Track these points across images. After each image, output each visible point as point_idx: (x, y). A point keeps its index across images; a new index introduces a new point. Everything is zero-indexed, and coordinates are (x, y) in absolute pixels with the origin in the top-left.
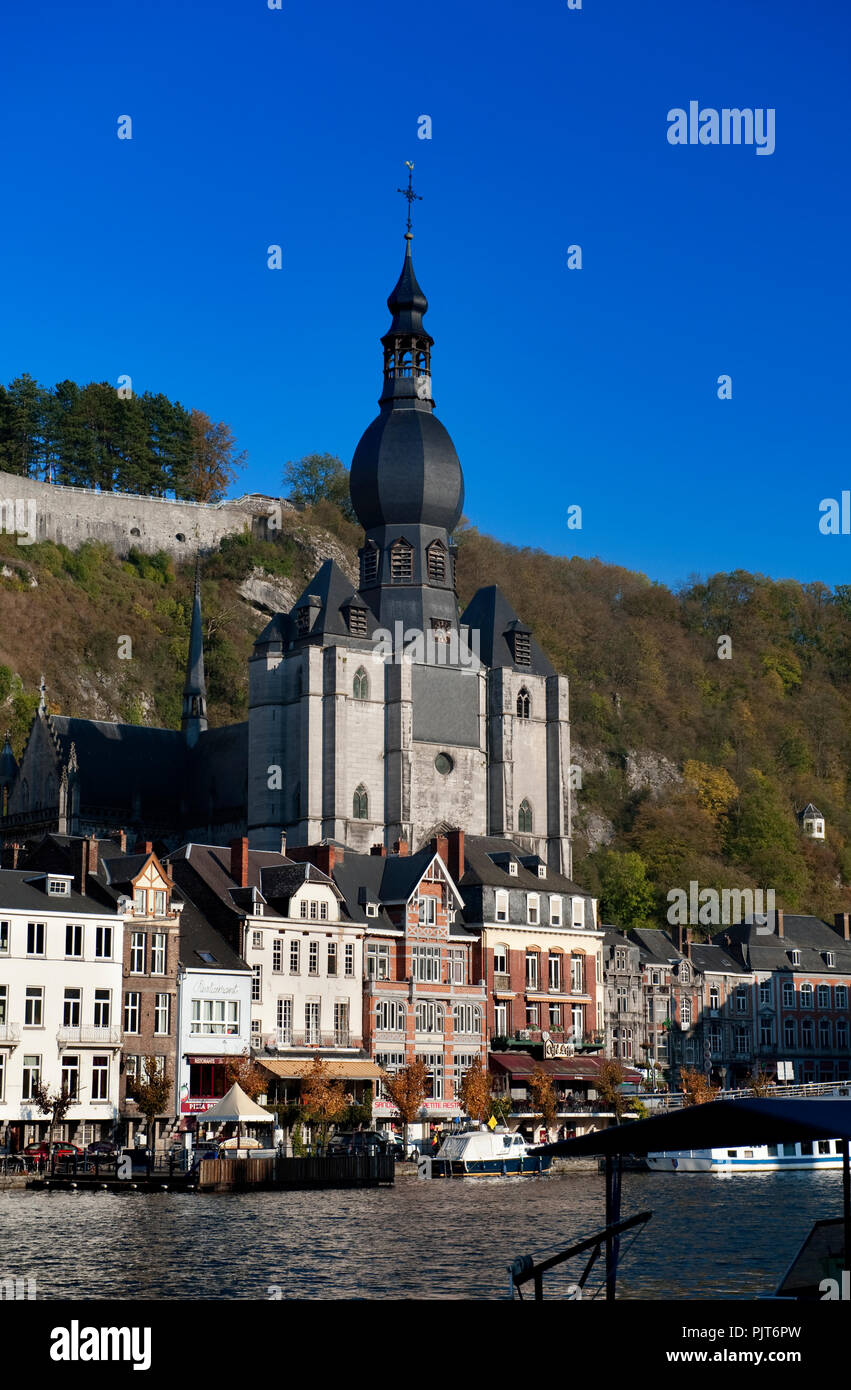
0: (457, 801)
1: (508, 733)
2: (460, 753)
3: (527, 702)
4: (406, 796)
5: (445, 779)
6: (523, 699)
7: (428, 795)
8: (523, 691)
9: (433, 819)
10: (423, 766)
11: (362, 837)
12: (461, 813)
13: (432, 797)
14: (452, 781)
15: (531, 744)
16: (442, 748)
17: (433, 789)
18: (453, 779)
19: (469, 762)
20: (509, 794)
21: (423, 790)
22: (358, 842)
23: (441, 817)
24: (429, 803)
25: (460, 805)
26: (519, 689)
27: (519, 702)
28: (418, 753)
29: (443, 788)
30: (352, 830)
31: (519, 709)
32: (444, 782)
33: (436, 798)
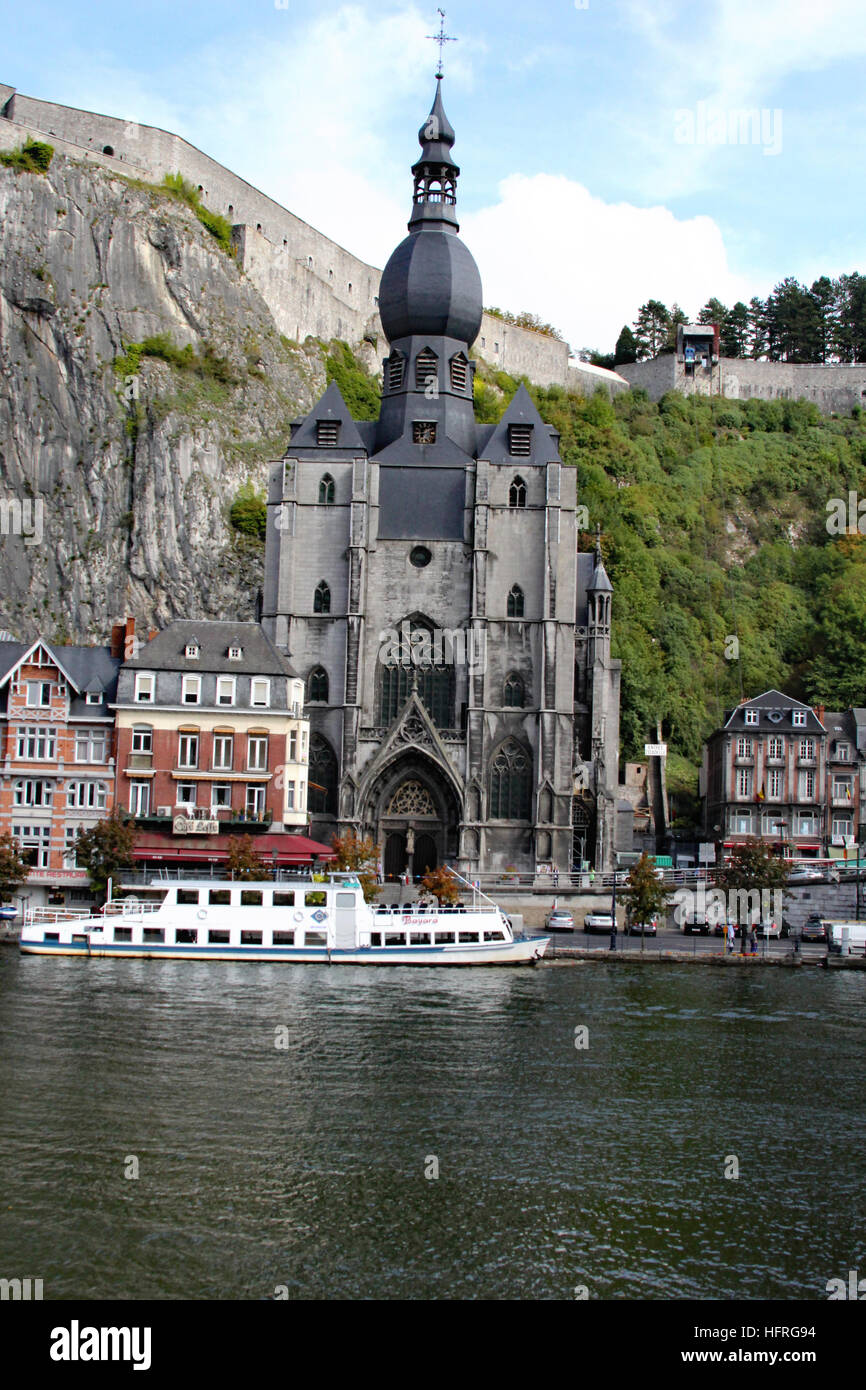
0: (433, 591)
1: (482, 522)
2: (438, 548)
3: (523, 492)
4: (355, 590)
5: (419, 572)
6: (518, 488)
7: (398, 588)
8: (518, 480)
9: (404, 609)
11: (322, 629)
12: (437, 602)
13: (403, 589)
14: (427, 572)
16: (415, 544)
17: (404, 582)
18: (429, 573)
19: (449, 554)
20: (481, 582)
23: (413, 608)
24: (399, 595)
25: (437, 595)
26: (512, 479)
27: (513, 492)
28: (387, 549)
29: (416, 581)
30: (309, 625)
31: (513, 499)
32: (417, 574)
33: (407, 590)
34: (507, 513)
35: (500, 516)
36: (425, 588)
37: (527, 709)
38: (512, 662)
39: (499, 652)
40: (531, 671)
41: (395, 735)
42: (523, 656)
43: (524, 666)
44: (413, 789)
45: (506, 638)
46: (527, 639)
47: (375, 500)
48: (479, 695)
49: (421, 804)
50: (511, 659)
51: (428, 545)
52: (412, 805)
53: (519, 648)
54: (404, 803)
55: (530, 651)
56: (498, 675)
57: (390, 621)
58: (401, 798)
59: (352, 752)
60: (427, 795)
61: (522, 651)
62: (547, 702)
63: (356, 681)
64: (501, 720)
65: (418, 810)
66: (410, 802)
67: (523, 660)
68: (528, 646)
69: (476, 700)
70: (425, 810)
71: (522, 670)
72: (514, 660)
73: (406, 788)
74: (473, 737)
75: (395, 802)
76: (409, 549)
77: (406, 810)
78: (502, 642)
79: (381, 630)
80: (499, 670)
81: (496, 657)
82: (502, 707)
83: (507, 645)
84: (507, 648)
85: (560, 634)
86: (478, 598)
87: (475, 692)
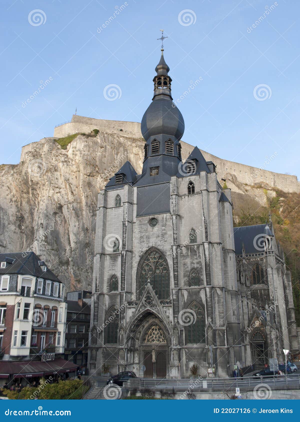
0: (159, 236)
2: (160, 217)
3: (193, 187)
5: (152, 229)
6: (191, 186)
7: (145, 237)
8: (191, 183)
9: (147, 246)
10: (142, 226)
11: (115, 259)
12: (161, 241)
13: (147, 237)
14: (156, 229)
15: (194, 204)
16: (151, 217)
17: (147, 234)
19: (165, 219)
21: (142, 236)
22: (113, 261)
23: (151, 245)
24: (145, 240)
25: (160, 238)
26: (188, 183)
27: (189, 188)
28: (140, 221)
29: (152, 233)
30: (111, 257)
31: (189, 192)
32: (152, 230)
33: (148, 238)
34: (187, 197)
35: (183, 200)
36: (155, 235)
37: (201, 287)
38: (193, 265)
39: (187, 260)
40: (201, 268)
41: (141, 304)
42: (197, 261)
43: (198, 265)
44: (156, 330)
45: (189, 253)
46: (199, 253)
47: (135, 202)
48: (176, 282)
49: (159, 337)
50: (192, 263)
51: (156, 216)
52: (156, 338)
53: (195, 257)
54: (153, 337)
55: (200, 258)
56: (187, 271)
57: (142, 252)
58: (151, 335)
59: (123, 314)
60: (162, 333)
61: (197, 259)
62: (207, 282)
63: (125, 280)
64: (189, 292)
65: (158, 340)
66: (155, 336)
67: (198, 263)
68: (199, 256)
69: (175, 284)
70: (161, 340)
71: (197, 268)
72: (194, 263)
73: (153, 330)
74: (174, 303)
75: (148, 337)
76: (148, 220)
77: (153, 340)
78: (188, 255)
79: (138, 256)
80: (187, 269)
81: (186, 263)
82: (190, 286)
83: (190, 256)
84: (190, 258)
85: (213, 249)
86: (174, 236)
87: (175, 280)
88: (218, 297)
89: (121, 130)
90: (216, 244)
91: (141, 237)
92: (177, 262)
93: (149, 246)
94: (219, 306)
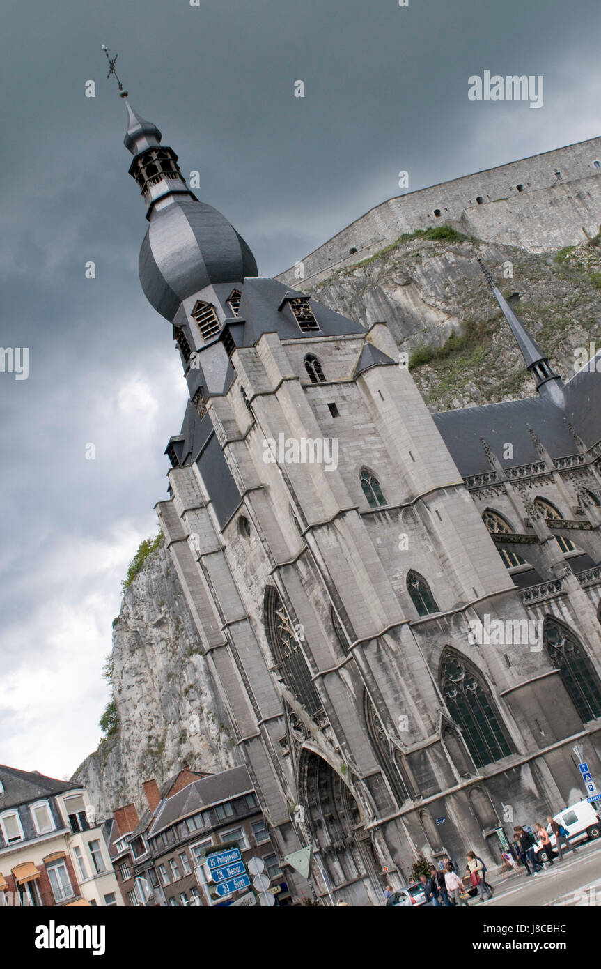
0: (264, 557)
2: (244, 510)
5: (250, 543)
7: (249, 571)
9: (260, 590)
10: (236, 547)
16: (237, 517)
17: (248, 563)
18: (254, 539)
21: (245, 570)
23: (263, 584)
24: (252, 578)
28: (229, 537)
32: (250, 548)
33: (253, 570)
34: (253, 433)
36: (259, 558)
39: (316, 592)
45: (312, 571)
47: (207, 495)
50: (325, 593)
51: (241, 512)
57: (260, 608)
62: (349, 634)
63: (252, 694)
64: (350, 671)
74: (329, 713)
76: (237, 526)
78: (312, 578)
79: (260, 623)
80: (324, 613)
81: (316, 598)
82: (346, 656)
83: (315, 578)
84: (317, 583)
85: (338, 534)
86: (265, 548)
87: (309, 658)
88: (396, 658)
89: (354, 251)
90: (337, 520)
91: (246, 575)
92: (293, 610)
93: (262, 589)
94: (406, 680)
